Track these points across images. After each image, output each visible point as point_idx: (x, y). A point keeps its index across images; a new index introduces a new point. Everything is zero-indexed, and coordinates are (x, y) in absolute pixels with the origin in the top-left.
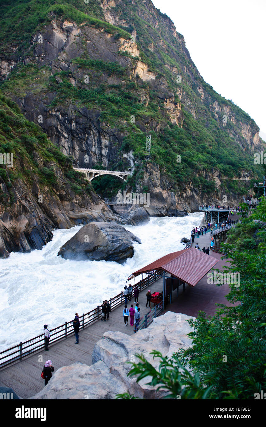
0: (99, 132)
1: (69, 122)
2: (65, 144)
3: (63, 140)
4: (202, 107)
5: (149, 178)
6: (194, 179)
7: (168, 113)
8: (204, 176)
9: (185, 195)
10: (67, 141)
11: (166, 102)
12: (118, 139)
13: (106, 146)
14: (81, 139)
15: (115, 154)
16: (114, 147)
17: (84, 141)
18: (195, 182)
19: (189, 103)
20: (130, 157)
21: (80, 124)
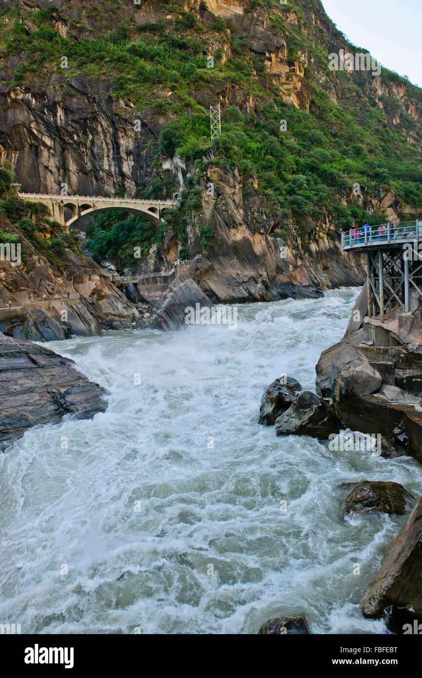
0: (113, 124)
1: (51, 111)
2: (49, 161)
3: (45, 153)
4: (351, 86)
5: (216, 205)
6: (337, 210)
7: (275, 83)
8: (360, 203)
9: (313, 247)
10: (53, 154)
11: (270, 59)
12: (152, 133)
13: (128, 153)
14: (78, 144)
15: (148, 166)
16: (144, 153)
17: (86, 148)
18: (338, 215)
19: (324, 79)
20: (176, 168)
21: (72, 112)
